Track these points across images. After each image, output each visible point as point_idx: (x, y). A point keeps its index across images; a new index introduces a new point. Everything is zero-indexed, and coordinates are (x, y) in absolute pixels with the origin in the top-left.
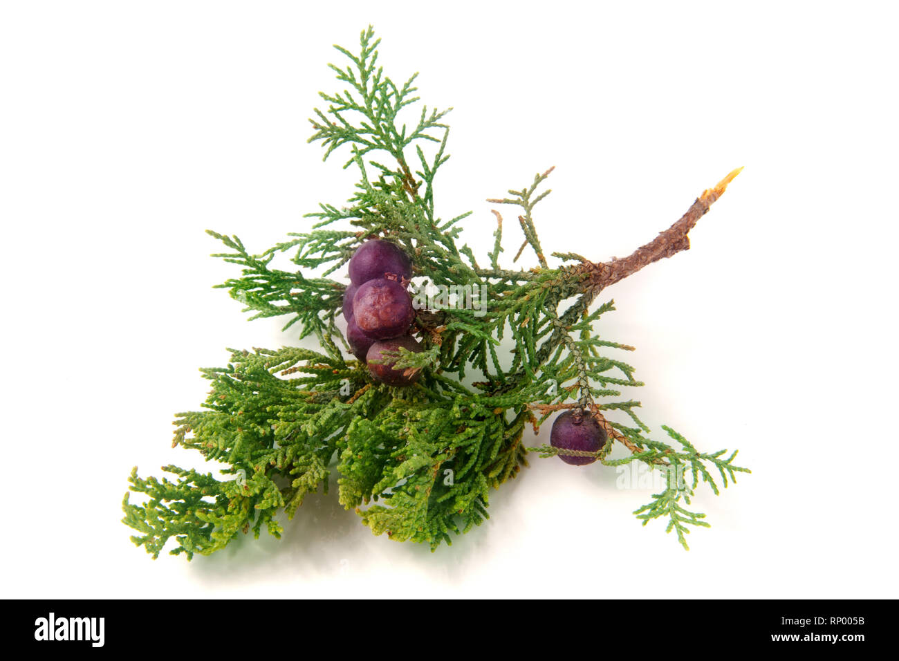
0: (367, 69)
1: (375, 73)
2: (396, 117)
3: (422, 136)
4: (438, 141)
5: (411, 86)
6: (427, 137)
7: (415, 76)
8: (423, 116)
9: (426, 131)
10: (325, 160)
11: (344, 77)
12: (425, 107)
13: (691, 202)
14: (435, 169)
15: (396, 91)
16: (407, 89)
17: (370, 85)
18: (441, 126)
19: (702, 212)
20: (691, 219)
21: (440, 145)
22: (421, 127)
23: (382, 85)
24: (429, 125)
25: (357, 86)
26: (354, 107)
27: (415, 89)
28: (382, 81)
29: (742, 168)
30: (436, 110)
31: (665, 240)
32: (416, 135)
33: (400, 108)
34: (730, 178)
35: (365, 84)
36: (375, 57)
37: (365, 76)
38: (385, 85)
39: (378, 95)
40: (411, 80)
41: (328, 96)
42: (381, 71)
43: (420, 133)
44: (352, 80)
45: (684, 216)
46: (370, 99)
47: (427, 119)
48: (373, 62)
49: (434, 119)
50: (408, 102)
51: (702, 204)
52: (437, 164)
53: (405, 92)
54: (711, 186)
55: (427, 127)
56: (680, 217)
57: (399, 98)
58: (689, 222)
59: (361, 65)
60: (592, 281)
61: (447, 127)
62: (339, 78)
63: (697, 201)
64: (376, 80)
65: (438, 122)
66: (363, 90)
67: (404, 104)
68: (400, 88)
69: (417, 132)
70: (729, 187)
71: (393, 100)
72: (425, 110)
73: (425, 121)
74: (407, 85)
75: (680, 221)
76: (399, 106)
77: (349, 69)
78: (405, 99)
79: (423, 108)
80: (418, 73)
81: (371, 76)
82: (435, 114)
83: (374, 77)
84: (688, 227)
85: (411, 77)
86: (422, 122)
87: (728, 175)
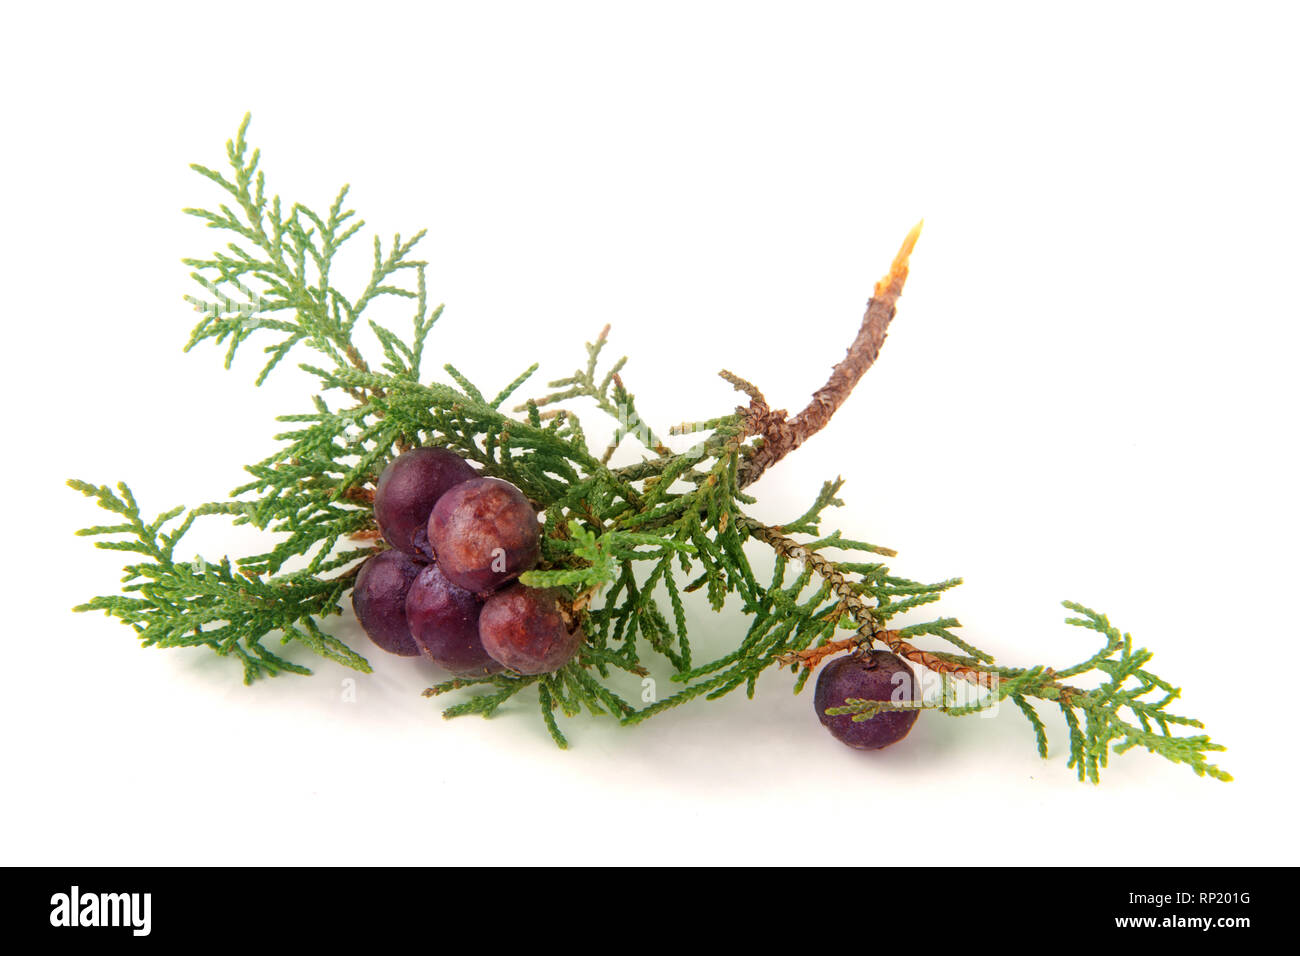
0: (254, 202)
1: (269, 207)
2: (331, 268)
3: (385, 290)
4: (412, 295)
5: (344, 210)
6: (393, 291)
7: (345, 191)
8: (378, 254)
9: (389, 280)
10: (228, 366)
11: (219, 222)
12: (377, 239)
13: (863, 308)
14: (419, 345)
15: (320, 224)
16: (338, 216)
17: (268, 227)
18: (412, 265)
19: (888, 316)
20: (875, 332)
21: (416, 301)
22: (379, 274)
23: (290, 222)
24: (392, 266)
25: (248, 233)
26: (254, 266)
27: (351, 213)
28: (286, 216)
29: (921, 223)
30: (398, 238)
31: (850, 371)
32: (373, 292)
33: (334, 252)
34: (909, 246)
35: (259, 227)
36: (261, 183)
37: (255, 213)
38: (294, 220)
39: (287, 238)
40: (340, 200)
41: (201, 262)
42: (277, 202)
43: (380, 285)
44: (235, 225)
45: (861, 332)
46: (276, 249)
47: (386, 258)
48: (260, 190)
49: (398, 255)
50: (347, 236)
51: (881, 304)
52: (422, 332)
53: (335, 222)
54: (882, 272)
55: (390, 272)
56: (855, 334)
57: (328, 234)
58: (875, 338)
59: (243, 197)
60: (770, 453)
61: (422, 265)
62: (211, 225)
63: (872, 302)
64: (276, 218)
65: (406, 258)
66: (259, 238)
67: (339, 242)
68: (325, 217)
69: (375, 283)
70: (913, 262)
71: (318, 240)
72: (378, 244)
73: (383, 261)
74: (336, 209)
75: (858, 339)
76: (331, 248)
77: (225, 209)
78: (338, 233)
79: (373, 241)
80: (348, 186)
81: (264, 213)
82: (397, 244)
83: (270, 214)
84: (875, 345)
85: (339, 194)
86: (378, 263)
87: (904, 246)
